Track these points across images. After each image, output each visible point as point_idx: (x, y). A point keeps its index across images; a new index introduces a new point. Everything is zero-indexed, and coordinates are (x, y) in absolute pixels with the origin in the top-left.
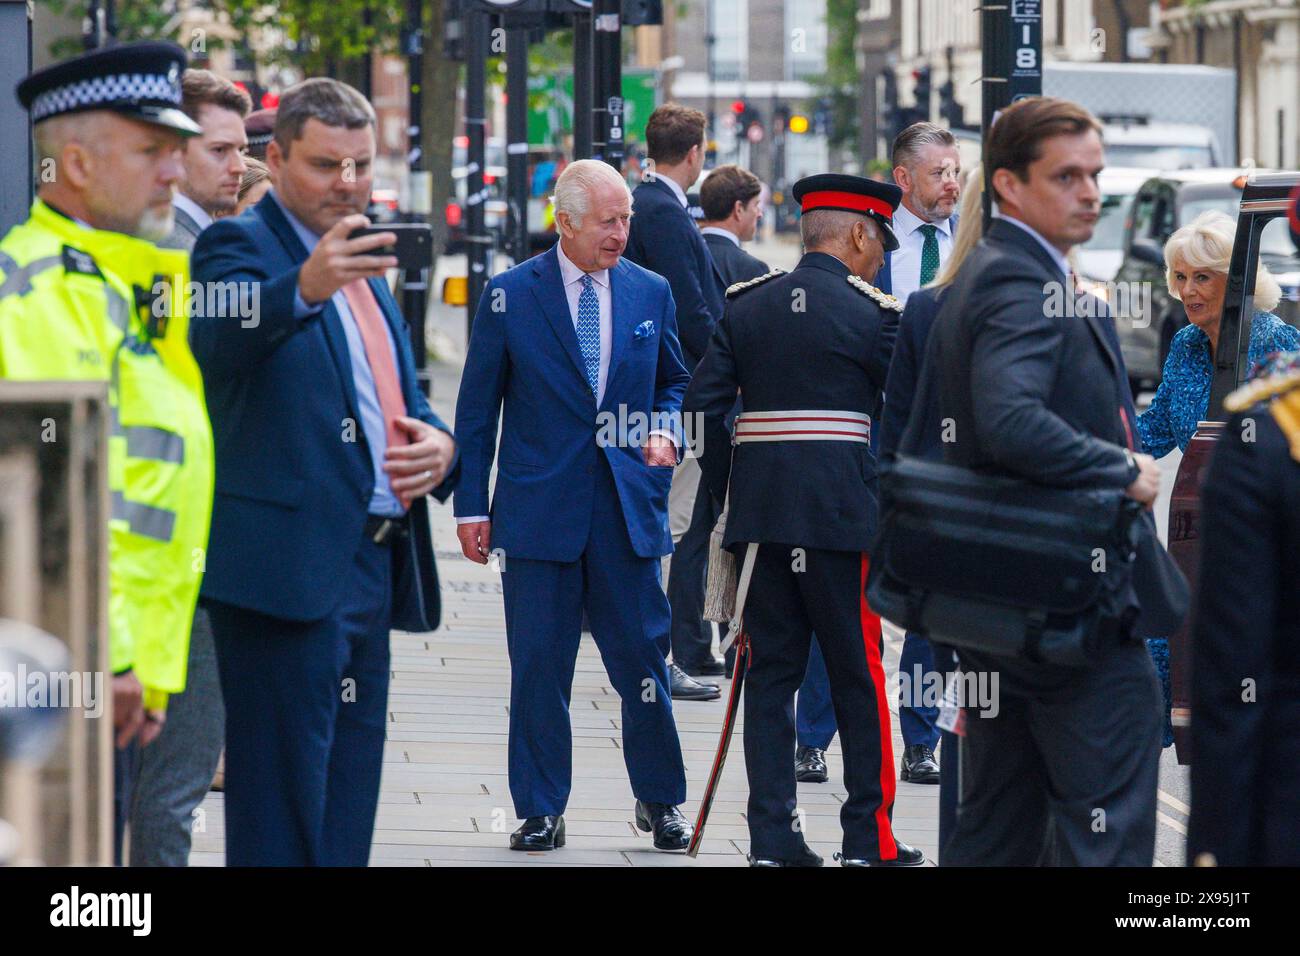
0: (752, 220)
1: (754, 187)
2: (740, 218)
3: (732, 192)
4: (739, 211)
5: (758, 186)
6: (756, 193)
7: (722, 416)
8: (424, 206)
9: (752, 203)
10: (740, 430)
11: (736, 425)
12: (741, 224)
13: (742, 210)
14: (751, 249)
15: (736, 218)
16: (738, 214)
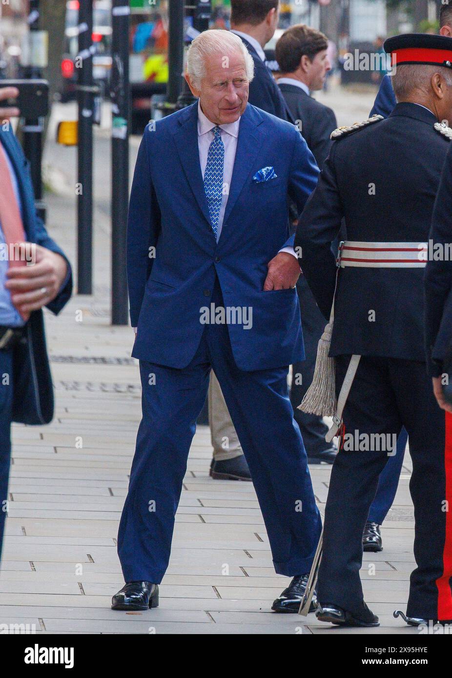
0: (319, 72)
1: (319, 43)
2: (306, 70)
3: (298, 48)
4: (306, 64)
5: (325, 43)
6: (325, 48)
8: (41, 59)
9: (318, 58)
12: (308, 75)
13: (308, 63)
15: (303, 70)
16: (304, 67)
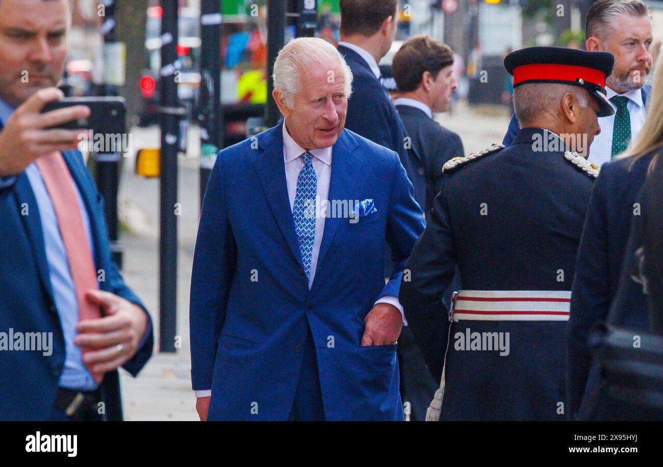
0: (442, 91)
1: (444, 57)
2: (429, 89)
3: (419, 63)
4: (428, 82)
5: (451, 57)
6: (451, 62)
7: (440, 294)
9: (442, 74)
10: (458, 307)
11: (454, 300)
12: (431, 94)
13: (431, 81)
14: (444, 121)
15: (425, 89)
16: (426, 85)
